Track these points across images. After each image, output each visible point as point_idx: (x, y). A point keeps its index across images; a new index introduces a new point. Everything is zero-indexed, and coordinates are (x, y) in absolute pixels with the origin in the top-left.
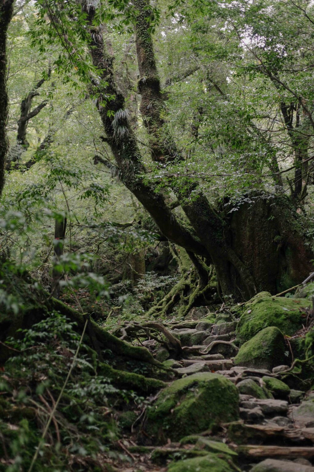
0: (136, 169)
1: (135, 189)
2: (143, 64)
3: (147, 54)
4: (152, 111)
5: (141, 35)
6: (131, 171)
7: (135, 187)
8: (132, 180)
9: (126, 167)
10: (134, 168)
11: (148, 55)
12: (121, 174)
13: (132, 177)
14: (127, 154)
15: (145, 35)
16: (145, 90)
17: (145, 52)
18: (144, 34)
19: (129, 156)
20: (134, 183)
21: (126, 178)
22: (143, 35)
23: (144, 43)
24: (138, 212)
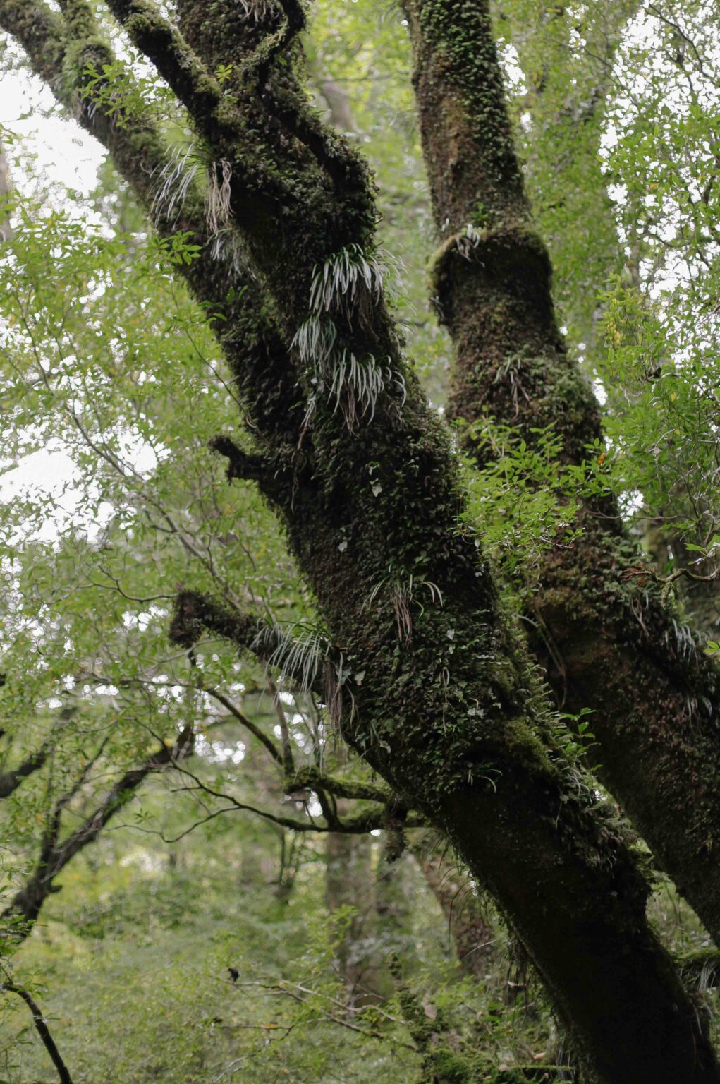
0: (459, 641)
1: (463, 784)
2: (458, 170)
3: (480, 117)
4: (523, 401)
5: (446, 27)
6: (425, 661)
7: (458, 767)
8: (433, 717)
9: (392, 635)
10: (451, 634)
11: (482, 123)
12: (360, 678)
13: (440, 699)
14: (396, 543)
15: (467, 28)
16: (472, 301)
17: (471, 111)
18: (458, 21)
19: (412, 554)
20: (452, 737)
21: (393, 708)
22: (454, 29)
23: (462, 65)
24: (433, 1048)
